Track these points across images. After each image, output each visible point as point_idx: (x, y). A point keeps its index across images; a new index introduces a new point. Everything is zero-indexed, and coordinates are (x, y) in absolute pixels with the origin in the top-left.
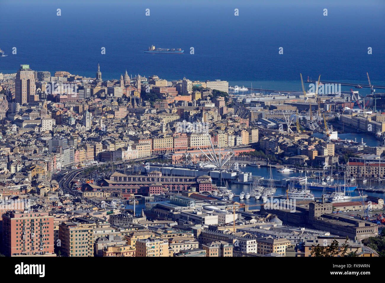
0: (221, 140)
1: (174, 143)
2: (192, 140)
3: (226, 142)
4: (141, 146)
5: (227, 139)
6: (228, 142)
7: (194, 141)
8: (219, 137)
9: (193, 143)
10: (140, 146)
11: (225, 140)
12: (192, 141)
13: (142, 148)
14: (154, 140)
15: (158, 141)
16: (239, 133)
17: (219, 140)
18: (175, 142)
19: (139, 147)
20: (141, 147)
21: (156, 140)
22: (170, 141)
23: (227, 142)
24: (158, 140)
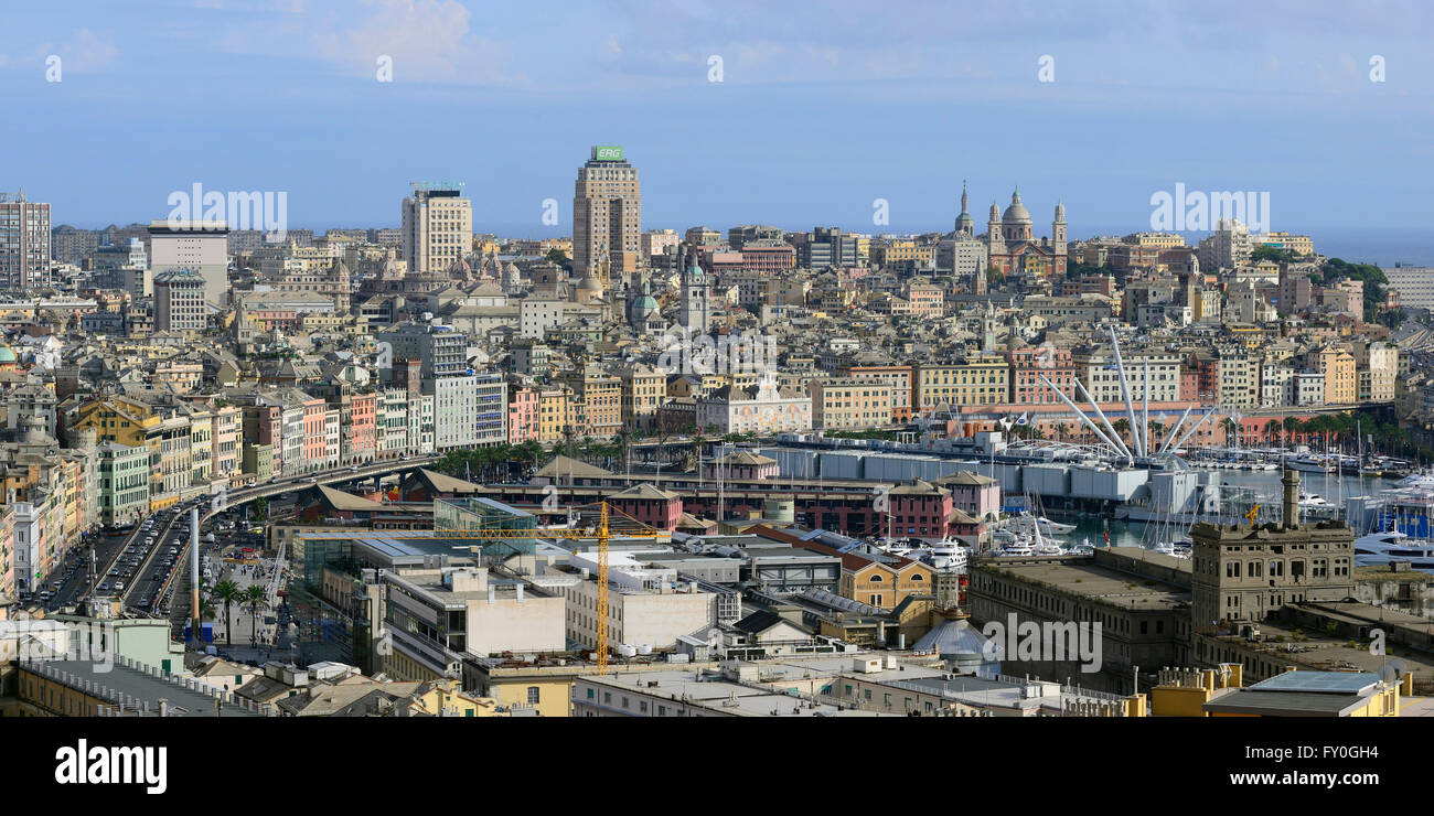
0: (1228, 384)
1: (1012, 389)
2: (1096, 378)
3: (1252, 392)
4: (848, 389)
5: (1256, 383)
6: (1260, 395)
7: (1106, 384)
8: (1222, 370)
9: (1100, 389)
10: (843, 390)
11: (1248, 384)
12: (1097, 383)
13: (852, 399)
14: (923, 373)
15: (941, 378)
16: (1311, 358)
17: (1221, 384)
18: (1018, 385)
19: (838, 394)
20: (847, 394)
21: (932, 372)
22: (998, 380)
23: (1255, 397)
24: (941, 371)
